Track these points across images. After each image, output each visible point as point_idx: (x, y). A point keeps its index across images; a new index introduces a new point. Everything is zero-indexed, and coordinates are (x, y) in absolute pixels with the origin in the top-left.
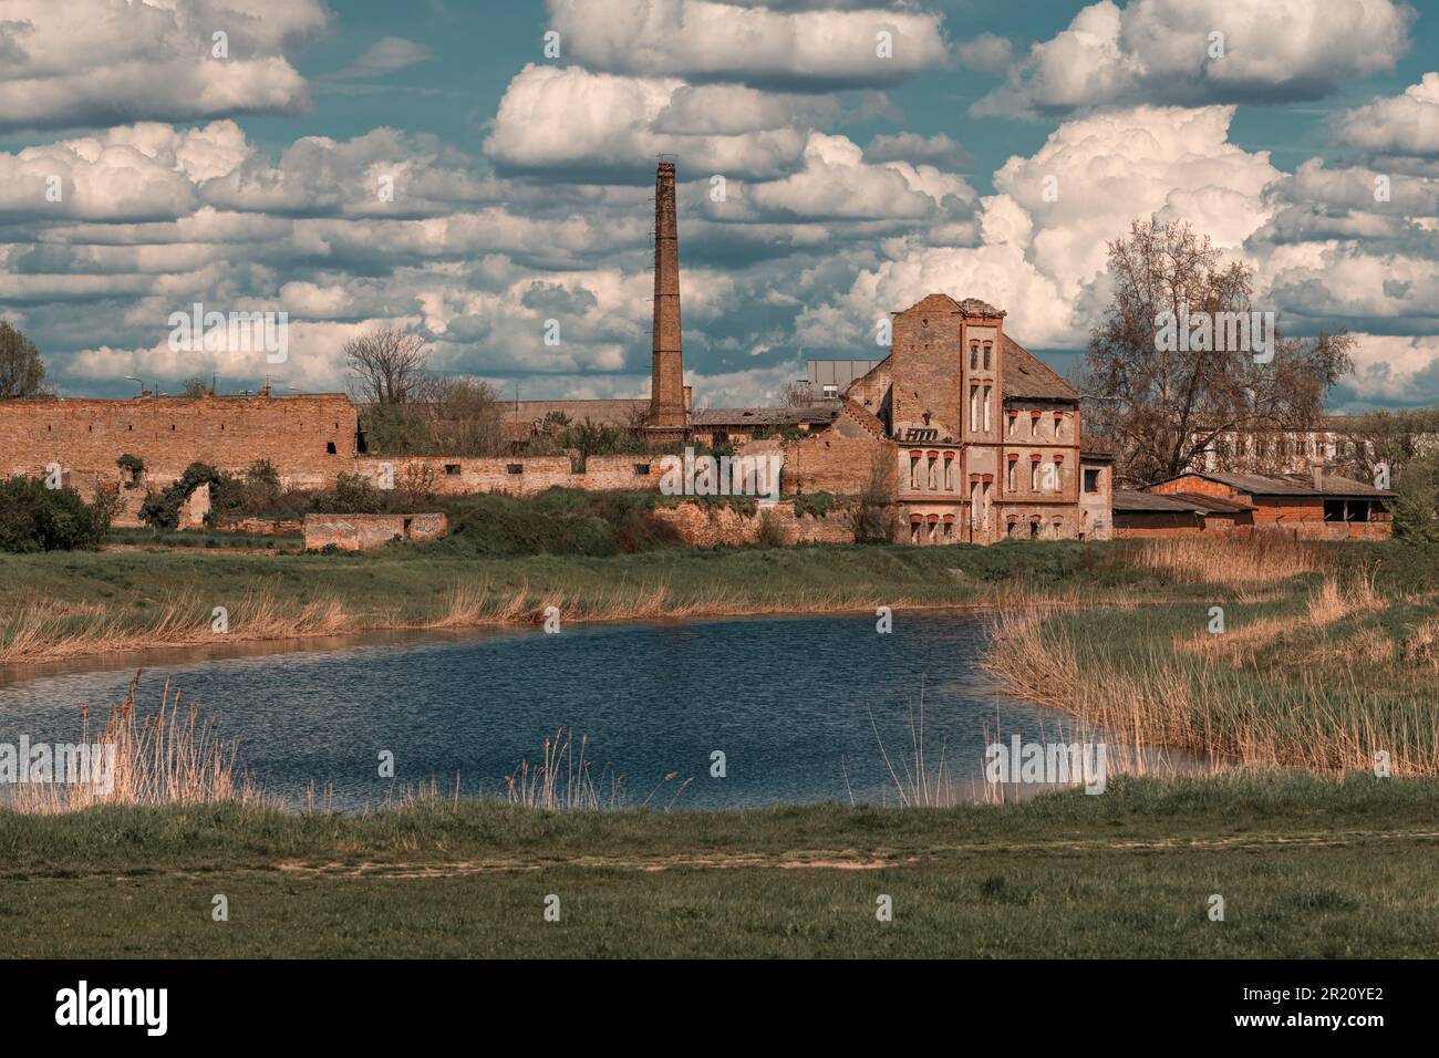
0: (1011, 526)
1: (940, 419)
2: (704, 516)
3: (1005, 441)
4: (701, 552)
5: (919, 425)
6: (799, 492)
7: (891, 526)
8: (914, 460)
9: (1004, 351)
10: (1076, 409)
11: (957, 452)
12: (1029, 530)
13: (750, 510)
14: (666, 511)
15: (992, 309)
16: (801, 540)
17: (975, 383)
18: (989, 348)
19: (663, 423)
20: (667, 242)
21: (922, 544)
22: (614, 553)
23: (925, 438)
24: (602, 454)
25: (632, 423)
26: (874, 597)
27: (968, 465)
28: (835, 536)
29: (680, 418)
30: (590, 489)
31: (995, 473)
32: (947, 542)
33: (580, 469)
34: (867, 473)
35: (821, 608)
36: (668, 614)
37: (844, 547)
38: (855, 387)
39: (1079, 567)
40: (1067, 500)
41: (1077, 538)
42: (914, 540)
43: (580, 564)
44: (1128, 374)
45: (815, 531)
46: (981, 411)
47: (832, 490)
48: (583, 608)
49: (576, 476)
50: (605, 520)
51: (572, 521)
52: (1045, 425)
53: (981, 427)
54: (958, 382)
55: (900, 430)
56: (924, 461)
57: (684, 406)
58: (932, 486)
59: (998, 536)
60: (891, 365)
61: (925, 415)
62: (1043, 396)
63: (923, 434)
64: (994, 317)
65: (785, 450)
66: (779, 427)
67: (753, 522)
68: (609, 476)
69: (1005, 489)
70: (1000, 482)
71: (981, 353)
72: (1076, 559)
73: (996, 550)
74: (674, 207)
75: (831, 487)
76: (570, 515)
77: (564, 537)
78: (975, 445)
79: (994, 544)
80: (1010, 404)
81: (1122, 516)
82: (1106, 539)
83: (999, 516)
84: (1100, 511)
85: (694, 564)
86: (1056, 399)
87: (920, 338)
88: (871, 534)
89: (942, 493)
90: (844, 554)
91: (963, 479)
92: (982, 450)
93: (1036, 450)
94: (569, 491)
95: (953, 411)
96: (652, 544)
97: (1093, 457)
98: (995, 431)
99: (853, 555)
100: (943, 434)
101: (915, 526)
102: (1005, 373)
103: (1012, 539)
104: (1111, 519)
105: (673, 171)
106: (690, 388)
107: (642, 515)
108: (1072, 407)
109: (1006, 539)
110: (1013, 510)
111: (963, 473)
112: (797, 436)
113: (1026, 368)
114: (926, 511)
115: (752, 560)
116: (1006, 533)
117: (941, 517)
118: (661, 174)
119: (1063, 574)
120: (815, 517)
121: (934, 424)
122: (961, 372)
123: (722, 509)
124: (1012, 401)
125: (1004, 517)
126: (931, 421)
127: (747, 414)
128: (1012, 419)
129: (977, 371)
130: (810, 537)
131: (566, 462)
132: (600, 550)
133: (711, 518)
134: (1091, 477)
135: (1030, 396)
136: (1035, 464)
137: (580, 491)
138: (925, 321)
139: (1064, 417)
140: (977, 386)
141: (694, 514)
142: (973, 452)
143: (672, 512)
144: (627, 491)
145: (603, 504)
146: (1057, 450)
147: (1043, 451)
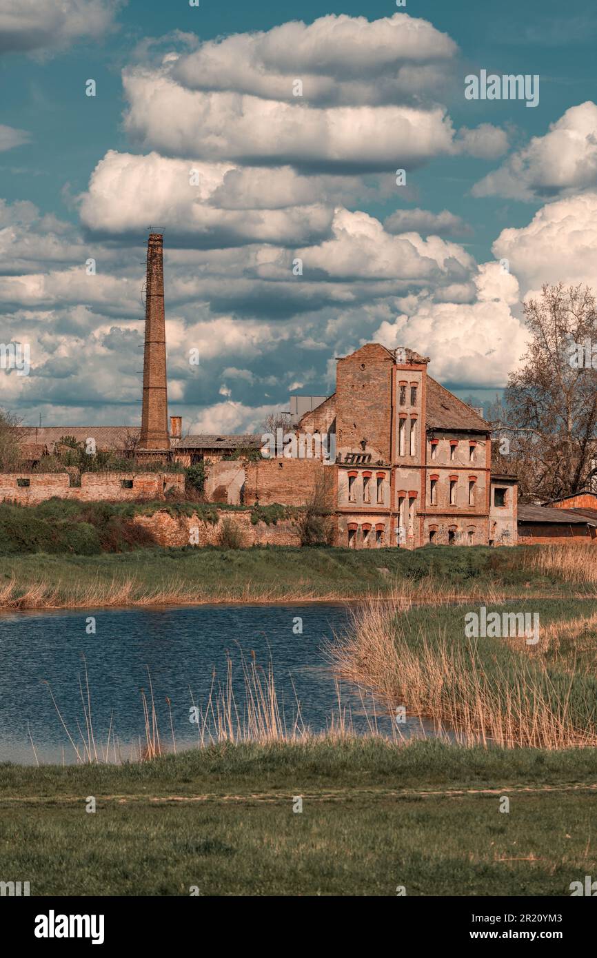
0: (432, 533)
1: (374, 445)
2: (175, 523)
3: (428, 465)
4: (171, 553)
5: (357, 450)
6: (256, 504)
7: (332, 532)
8: (351, 479)
9: (429, 390)
10: (488, 438)
11: (388, 473)
12: (447, 537)
13: (213, 517)
14: (144, 518)
15: (418, 356)
16: (256, 543)
17: (404, 416)
18: (415, 388)
19: (151, 446)
20: (156, 298)
21: (358, 548)
22: (99, 553)
23: (360, 461)
24: (95, 471)
25: (126, 445)
26: (310, 590)
27: (397, 483)
28: (284, 541)
29: (165, 443)
30: (84, 500)
31: (419, 490)
32: (378, 546)
33: (76, 483)
34: (311, 489)
35: (264, 599)
36: (135, 603)
37: (291, 549)
38: (307, 419)
39: (486, 568)
40: (479, 513)
41: (488, 544)
42: (351, 544)
43: (69, 561)
44: (539, 411)
45: (267, 536)
46: (408, 440)
47: (284, 502)
48: (63, 597)
49: (73, 489)
50: (92, 526)
51: (65, 526)
52: (461, 451)
53: (408, 452)
54: (389, 416)
55: (340, 454)
56: (359, 480)
57: (168, 433)
58: (366, 500)
59: (421, 541)
60: (335, 401)
61: (362, 442)
62: (461, 428)
63: (359, 458)
64: (419, 363)
65: (246, 470)
66: (244, 451)
67: (216, 528)
68: (100, 490)
69: (428, 503)
70: (424, 498)
71: (408, 392)
72: (484, 561)
73: (417, 553)
74: (162, 270)
75: (283, 500)
76: (63, 521)
77: (58, 539)
78: (403, 467)
79: (418, 548)
80: (433, 433)
81: (525, 526)
82: (512, 545)
83: (422, 525)
84: (507, 522)
85: (164, 562)
86: (471, 430)
87: (359, 380)
88: (314, 539)
89: (374, 506)
90: (289, 555)
91: (392, 495)
92: (409, 471)
93: (454, 472)
94: (66, 501)
95: (385, 439)
96: (130, 544)
97: (502, 478)
98: (420, 456)
99: (297, 556)
100: (376, 457)
101: (352, 533)
102: (429, 409)
103: (432, 543)
104: (516, 528)
105: (161, 240)
106: (180, 418)
107: (124, 522)
108: (484, 437)
109: (427, 545)
110: (434, 520)
111: (393, 490)
112: (258, 458)
113: (447, 405)
114: (361, 520)
115: (211, 560)
116: (428, 539)
117: (374, 526)
118: (152, 243)
119: (472, 574)
120: (268, 524)
121: (369, 450)
122: (392, 407)
123: (190, 517)
124: (434, 431)
125: (426, 526)
126: (367, 448)
127: (219, 440)
128: (434, 446)
129: (405, 407)
130: (263, 541)
131: (65, 477)
132: (88, 549)
133: (181, 524)
134: (500, 494)
135: (449, 427)
136: (453, 483)
137: (76, 502)
138: (363, 365)
139: (477, 445)
140: (405, 419)
141: (166, 521)
142: (402, 474)
143: (148, 519)
144: (114, 502)
145: (92, 512)
146: (471, 472)
147: (459, 473)
